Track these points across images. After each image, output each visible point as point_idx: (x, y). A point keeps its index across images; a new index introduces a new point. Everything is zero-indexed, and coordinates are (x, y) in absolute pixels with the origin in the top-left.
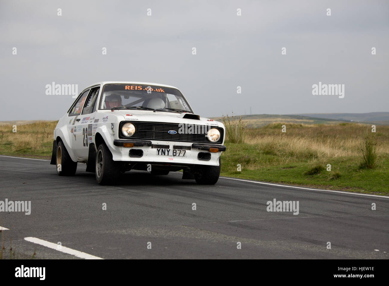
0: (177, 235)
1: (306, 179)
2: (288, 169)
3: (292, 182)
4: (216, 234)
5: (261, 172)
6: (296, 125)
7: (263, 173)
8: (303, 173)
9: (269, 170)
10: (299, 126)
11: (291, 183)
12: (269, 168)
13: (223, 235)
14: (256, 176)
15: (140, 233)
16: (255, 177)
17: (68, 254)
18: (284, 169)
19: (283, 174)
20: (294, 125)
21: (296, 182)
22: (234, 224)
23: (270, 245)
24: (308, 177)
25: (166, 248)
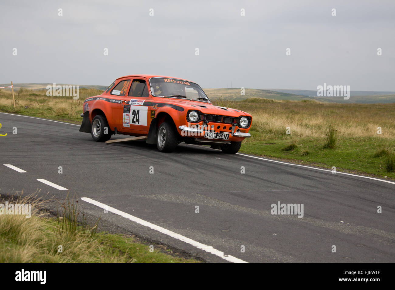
0: (194, 202)
1: (283, 154)
2: (269, 145)
3: (272, 155)
4: (223, 202)
5: (248, 146)
6: (269, 100)
7: (249, 147)
8: (281, 149)
9: (254, 145)
10: (271, 101)
11: (271, 157)
12: (254, 144)
13: (228, 204)
14: (245, 149)
15: (166, 199)
16: (244, 151)
17: (116, 214)
18: (266, 145)
19: (265, 149)
20: (267, 100)
21: (275, 156)
22: (235, 195)
23: (264, 214)
24: (284, 152)
25: (188, 213)
